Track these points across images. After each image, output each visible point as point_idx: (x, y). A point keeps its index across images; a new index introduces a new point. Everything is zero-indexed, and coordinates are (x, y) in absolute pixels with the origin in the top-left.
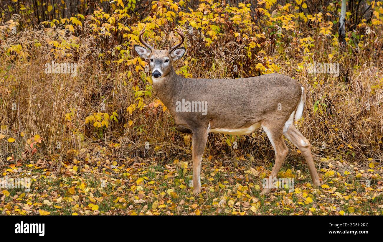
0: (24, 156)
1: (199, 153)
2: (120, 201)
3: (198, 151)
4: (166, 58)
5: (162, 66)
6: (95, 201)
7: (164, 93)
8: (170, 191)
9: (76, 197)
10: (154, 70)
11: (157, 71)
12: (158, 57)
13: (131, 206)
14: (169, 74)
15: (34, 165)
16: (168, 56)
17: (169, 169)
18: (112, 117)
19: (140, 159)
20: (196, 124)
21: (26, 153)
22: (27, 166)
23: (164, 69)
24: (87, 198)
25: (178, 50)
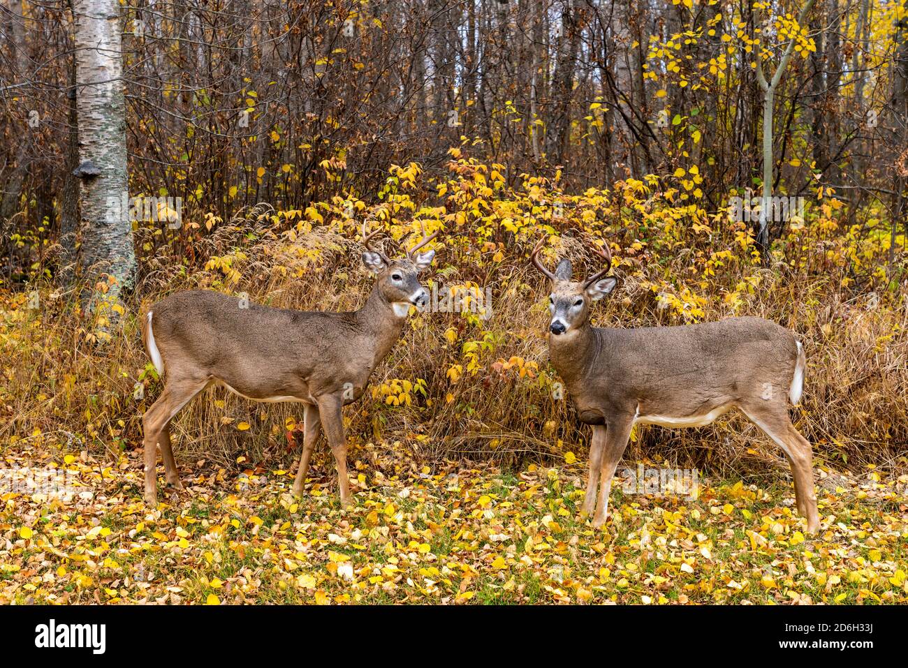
0: (268, 456)
1: (614, 459)
2: (464, 537)
3: (612, 455)
4: (577, 298)
5: (569, 312)
6: (418, 537)
7: (571, 359)
8: (547, 520)
9: (385, 530)
10: (554, 320)
11: (558, 322)
12: (563, 297)
13: (487, 546)
14: (583, 324)
15: (287, 471)
16: (581, 294)
17: (525, 480)
18: (417, 386)
19: (469, 462)
20: (617, 408)
21: (270, 450)
22: (275, 473)
23: (572, 318)
24: (404, 532)
25: (603, 281)
